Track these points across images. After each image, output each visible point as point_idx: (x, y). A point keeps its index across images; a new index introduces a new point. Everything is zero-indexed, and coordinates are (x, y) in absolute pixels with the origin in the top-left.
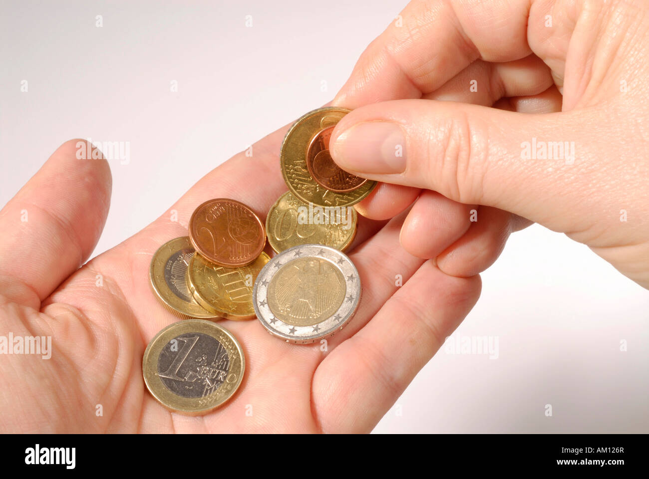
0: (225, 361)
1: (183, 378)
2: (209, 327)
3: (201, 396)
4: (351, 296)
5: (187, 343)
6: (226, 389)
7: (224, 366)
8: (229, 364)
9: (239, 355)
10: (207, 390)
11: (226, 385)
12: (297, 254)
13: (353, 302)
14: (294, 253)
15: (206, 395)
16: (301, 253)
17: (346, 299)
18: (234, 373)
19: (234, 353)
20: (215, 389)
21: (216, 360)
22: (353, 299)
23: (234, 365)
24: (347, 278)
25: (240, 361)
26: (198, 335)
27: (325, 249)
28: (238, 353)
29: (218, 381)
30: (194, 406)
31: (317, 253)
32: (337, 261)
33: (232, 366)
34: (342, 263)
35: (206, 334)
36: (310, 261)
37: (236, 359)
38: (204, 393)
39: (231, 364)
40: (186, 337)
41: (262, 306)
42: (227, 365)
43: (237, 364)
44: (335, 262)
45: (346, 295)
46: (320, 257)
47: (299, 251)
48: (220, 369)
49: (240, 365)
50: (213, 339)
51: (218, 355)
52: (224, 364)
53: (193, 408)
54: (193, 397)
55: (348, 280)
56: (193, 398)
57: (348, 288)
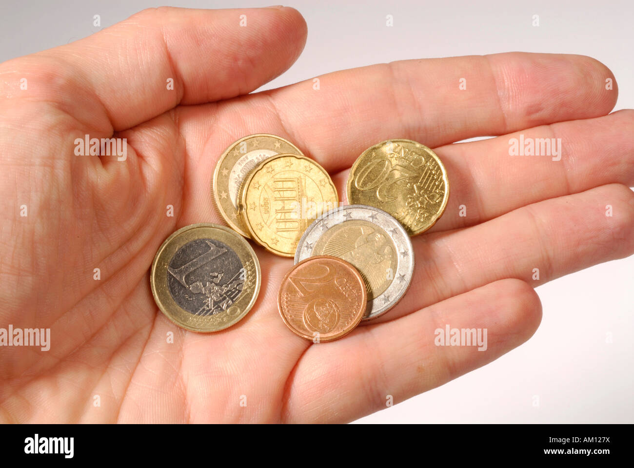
0: (237, 290)
1: (189, 285)
2: (242, 246)
3: (195, 314)
4: (388, 297)
5: (212, 251)
6: (222, 319)
7: (234, 294)
8: (240, 294)
9: (254, 292)
10: (204, 310)
11: (225, 315)
12: (372, 217)
13: (386, 304)
14: (370, 215)
15: (199, 314)
16: (376, 218)
17: (382, 296)
18: (239, 307)
19: (250, 287)
20: (212, 314)
21: (229, 284)
22: (388, 300)
23: (243, 299)
24: (399, 275)
25: (251, 298)
26: (227, 248)
27: (400, 231)
28: (254, 288)
29: (219, 307)
30: (183, 319)
31: (389, 229)
32: (401, 251)
33: (241, 298)
34: (404, 256)
35: (236, 252)
36: (379, 233)
37: (248, 294)
38: (198, 312)
39: (241, 296)
40: (215, 244)
41: (306, 248)
42: (237, 295)
43: (247, 300)
44: (399, 250)
45: (386, 292)
46: (390, 234)
47: (375, 215)
48: (228, 296)
49: (249, 302)
50: (238, 260)
51: (233, 280)
52: (234, 292)
53: (180, 321)
54: (187, 309)
55: (398, 278)
56: (186, 311)
57: (391, 286)
